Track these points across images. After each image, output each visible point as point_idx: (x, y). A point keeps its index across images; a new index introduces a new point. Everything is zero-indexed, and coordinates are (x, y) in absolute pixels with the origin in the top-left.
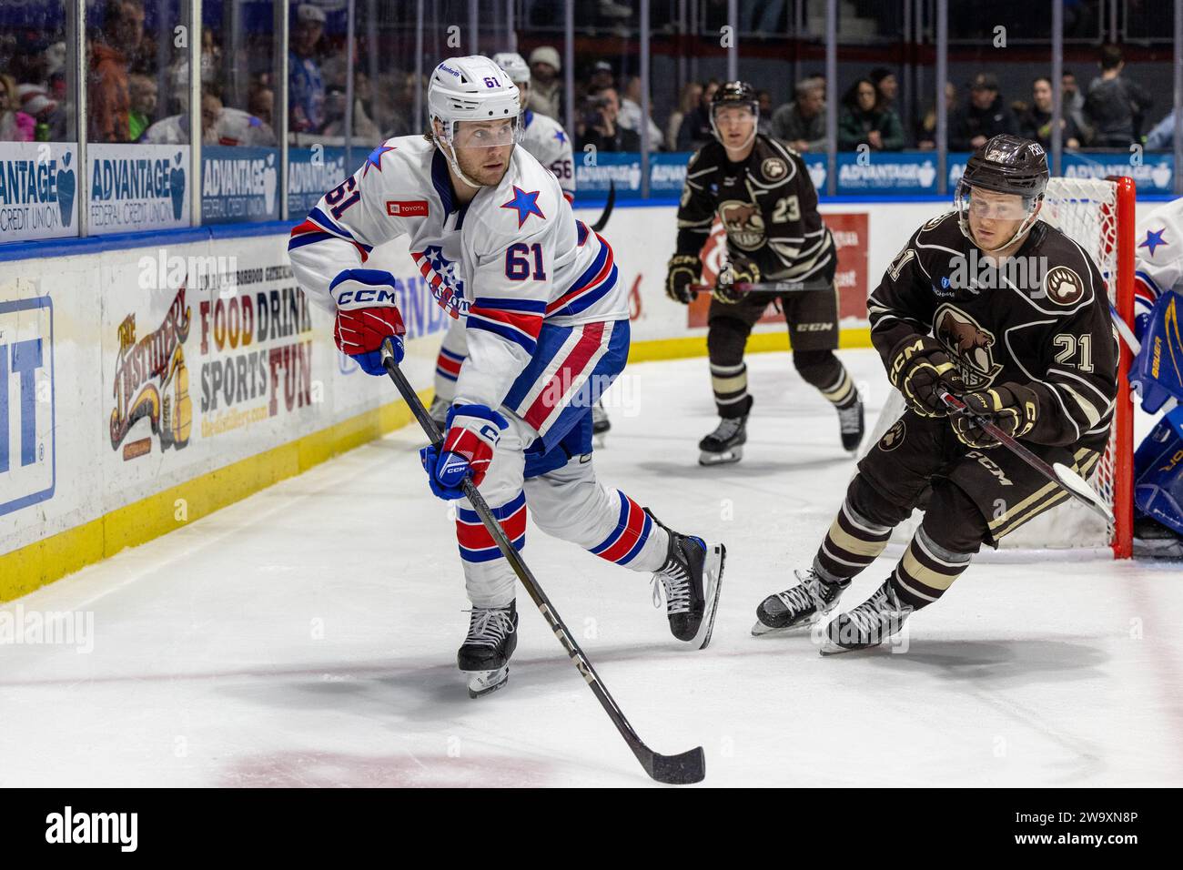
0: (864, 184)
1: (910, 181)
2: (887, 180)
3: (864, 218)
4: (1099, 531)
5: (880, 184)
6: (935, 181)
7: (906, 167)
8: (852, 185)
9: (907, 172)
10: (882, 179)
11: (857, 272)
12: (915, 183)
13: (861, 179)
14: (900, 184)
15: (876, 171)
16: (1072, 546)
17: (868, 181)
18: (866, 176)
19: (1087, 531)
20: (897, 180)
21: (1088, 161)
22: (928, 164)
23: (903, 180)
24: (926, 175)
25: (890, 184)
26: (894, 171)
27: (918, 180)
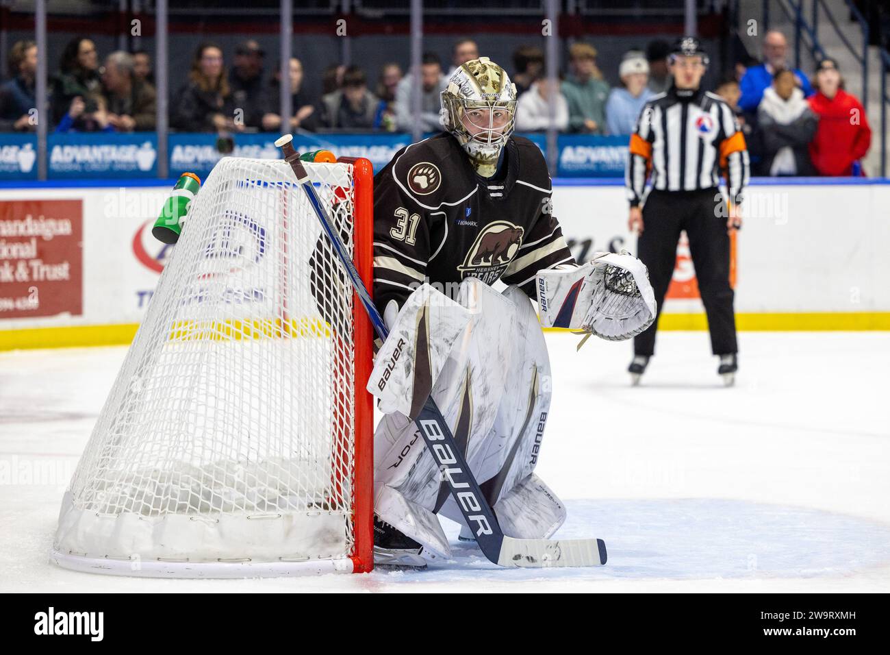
0: (77, 167)
1: (128, 163)
2: (103, 163)
3: (77, 205)
4: (337, 541)
5: (95, 167)
6: (156, 164)
7: (123, 148)
8: (65, 168)
9: (124, 154)
10: (97, 161)
11: (70, 263)
12: (133, 167)
13: (74, 161)
14: (117, 167)
15: (91, 152)
16: (309, 558)
17: (82, 164)
18: (79, 158)
19: (325, 542)
20: (113, 162)
21: (320, 141)
22: (147, 145)
23: (120, 163)
24: (145, 157)
25: (106, 167)
26: (110, 153)
27: (136, 163)
